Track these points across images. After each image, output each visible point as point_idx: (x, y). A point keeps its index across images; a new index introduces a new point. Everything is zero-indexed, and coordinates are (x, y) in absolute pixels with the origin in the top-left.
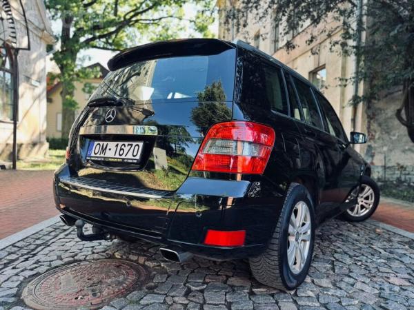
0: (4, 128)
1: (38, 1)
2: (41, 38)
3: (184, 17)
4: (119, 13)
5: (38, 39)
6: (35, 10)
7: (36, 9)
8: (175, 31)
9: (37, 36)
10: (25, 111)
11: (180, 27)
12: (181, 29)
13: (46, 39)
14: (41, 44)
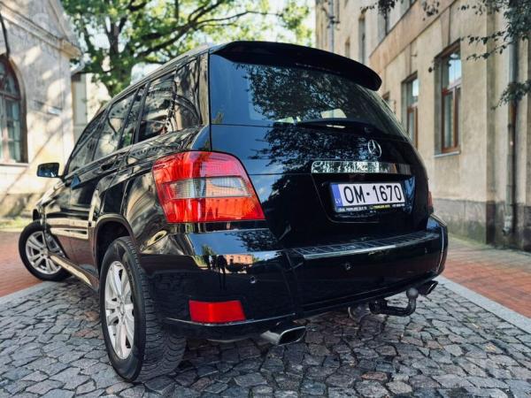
0: (6, 174)
1: (52, 1)
2: (60, 50)
3: (269, 12)
4: (181, 15)
5: (56, 52)
6: (48, 13)
7: (51, 11)
8: (257, 31)
9: (53, 47)
10: (37, 148)
11: (263, 26)
12: (265, 28)
13: (68, 51)
14: (60, 57)
